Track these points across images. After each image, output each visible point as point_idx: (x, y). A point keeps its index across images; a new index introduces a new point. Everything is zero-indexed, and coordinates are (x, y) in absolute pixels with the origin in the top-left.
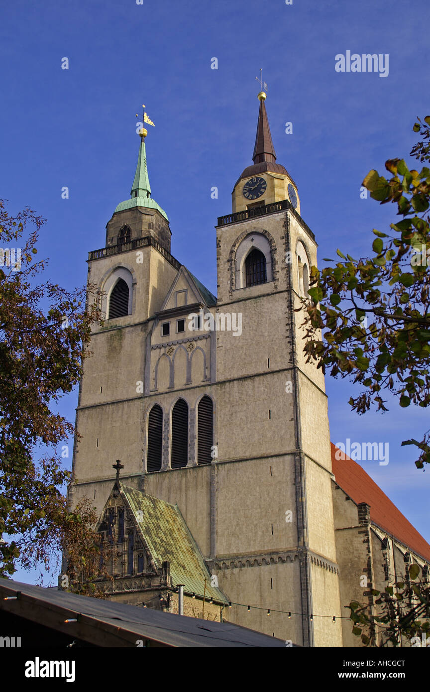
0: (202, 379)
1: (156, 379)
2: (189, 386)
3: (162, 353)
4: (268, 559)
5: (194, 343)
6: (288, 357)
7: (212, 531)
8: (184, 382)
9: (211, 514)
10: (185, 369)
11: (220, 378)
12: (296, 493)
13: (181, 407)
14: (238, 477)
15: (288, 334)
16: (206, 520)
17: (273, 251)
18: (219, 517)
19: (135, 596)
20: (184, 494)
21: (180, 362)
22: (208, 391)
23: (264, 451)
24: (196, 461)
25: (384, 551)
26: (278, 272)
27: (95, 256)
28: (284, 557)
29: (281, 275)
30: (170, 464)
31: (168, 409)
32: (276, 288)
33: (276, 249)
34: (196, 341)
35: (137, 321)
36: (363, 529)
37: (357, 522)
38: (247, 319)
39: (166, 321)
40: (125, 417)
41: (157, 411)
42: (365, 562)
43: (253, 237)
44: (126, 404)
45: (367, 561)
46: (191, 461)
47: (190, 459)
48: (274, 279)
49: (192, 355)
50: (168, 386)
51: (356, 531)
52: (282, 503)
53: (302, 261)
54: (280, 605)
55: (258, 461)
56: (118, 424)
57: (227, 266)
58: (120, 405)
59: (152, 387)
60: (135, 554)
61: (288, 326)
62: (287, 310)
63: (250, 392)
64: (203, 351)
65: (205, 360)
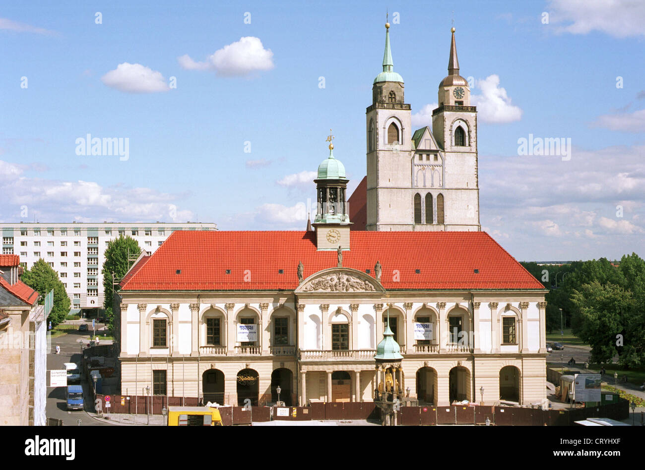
0: (439, 185)
1: (417, 181)
2: (432, 187)
3: (419, 169)
6: (476, 184)
8: (431, 185)
10: (430, 178)
11: (447, 187)
13: (429, 196)
17: (470, 131)
21: (428, 175)
22: (441, 191)
23: (466, 222)
24: (437, 222)
26: (472, 142)
29: (473, 144)
30: (425, 222)
31: (423, 196)
32: (470, 150)
34: (435, 166)
35: (405, 149)
38: (458, 162)
39: (420, 154)
40: (403, 196)
41: (418, 196)
43: (460, 121)
44: (403, 190)
47: (434, 221)
48: (470, 145)
49: (434, 173)
50: (423, 185)
55: (464, 227)
56: (400, 199)
57: (449, 133)
58: (401, 190)
59: (415, 185)
61: (476, 170)
62: (476, 162)
63: (460, 196)
64: (438, 172)
65: (440, 177)
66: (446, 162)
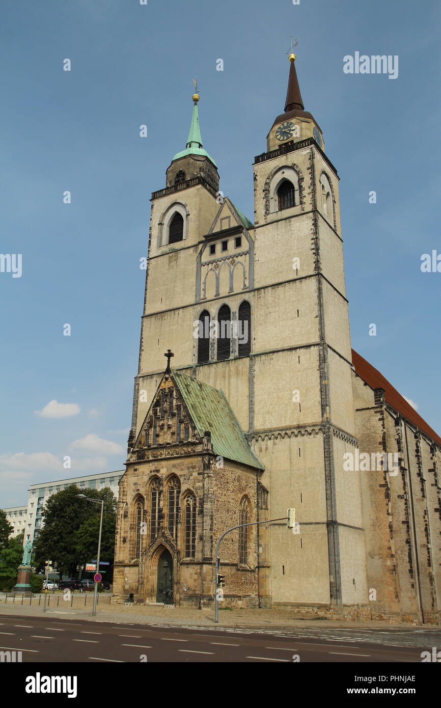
0: (242, 287)
1: (205, 290)
2: (231, 294)
3: (209, 269)
4: (296, 432)
5: (235, 258)
6: (314, 265)
7: (251, 410)
8: (228, 290)
9: (251, 396)
10: (228, 280)
11: (257, 286)
12: (321, 377)
13: (225, 311)
14: (271, 366)
15: (313, 246)
16: (247, 401)
17: (301, 180)
18: (257, 399)
19: (182, 460)
20: (227, 381)
21: (224, 274)
22: (246, 297)
23: (294, 344)
24: (237, 354)
25: (397, 428)
26: (305, 196)
27: (156, 196)
28: (309, 429)
29: (308, 199)
30: (216, 358)
31: (214, 312)
32: (303, 210)
33: (303, 178)
34: (237, 257)
35: (190, 245)
36: (379, 409)
37: (374, 404)
38: (279, 237)
39: (212, 243)
40: (180, 321)
41: (206, 316)
42: (380, 437)
43: (284, 170)
44: (181, 311)
45: (382, 436)
46: (233, 354)
47: (232, 352)
48: (301, 203)
49: (234, 268)
50: (215, 294)
51: (372, 411)
52: (308, 386)
53: (325, 189)
54: (307, 470)
55: (289, 353)
56: (175, 327)
57: (263, 195)
58: (177, 312)
59: (202, 297)
60: (183, 426)
61: (313, 241)
62: (313, 227)
63: (282, 296)
64: (242, 265)
65: (244, 273)
66: (256, 245)
